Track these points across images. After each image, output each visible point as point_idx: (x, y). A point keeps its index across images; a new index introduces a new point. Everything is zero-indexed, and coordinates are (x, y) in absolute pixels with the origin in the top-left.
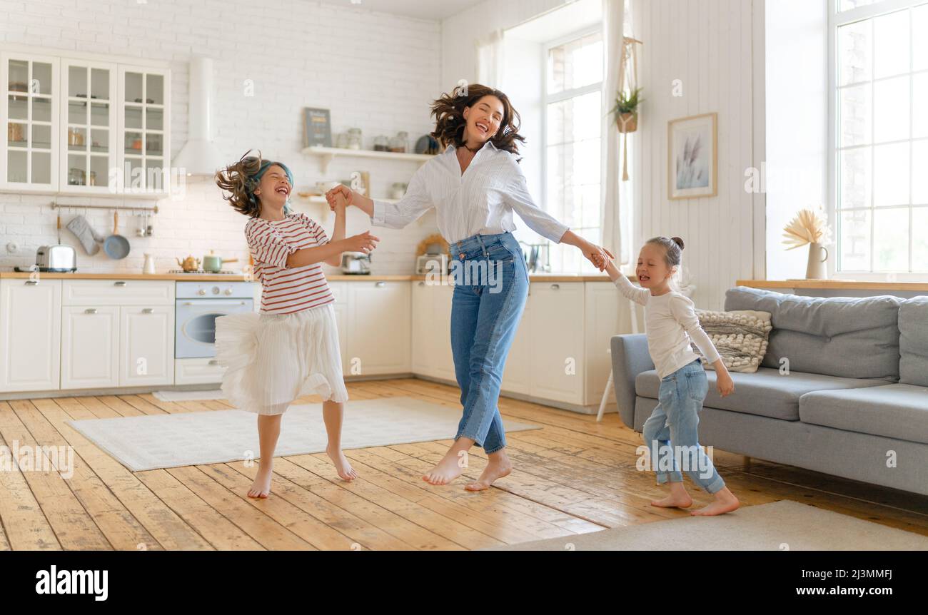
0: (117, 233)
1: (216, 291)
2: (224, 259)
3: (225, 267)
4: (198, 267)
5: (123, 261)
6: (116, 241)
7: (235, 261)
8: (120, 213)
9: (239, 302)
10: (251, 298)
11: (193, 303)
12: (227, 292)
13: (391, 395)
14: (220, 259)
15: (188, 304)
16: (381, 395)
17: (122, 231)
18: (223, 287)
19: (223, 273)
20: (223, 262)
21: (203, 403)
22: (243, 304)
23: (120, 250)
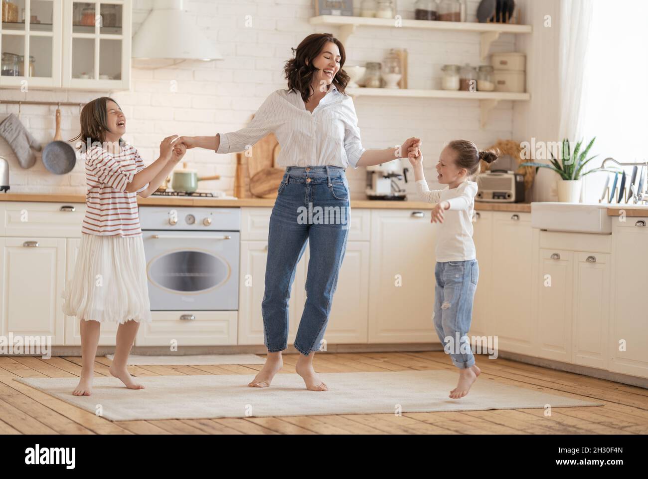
0: (59, 139)
1: (191, 219)
2: (200, 175)
3: (202, 187)
4: (167, 186)
5: (66, 176)
6: (58, 150)
7: (217, 178)
8: (63, 109)
9: (221, 236)
10: (238, 231)
11: (160, 235)
12: (205, 222)
13: (425, 368)
14: (195, 174)
15: (154, 237)
16: (410, 368)
17: (65, 137)
18: (200, 214)
19: (200, 195)
20: (199, 180)
21: (175, 368)
22: (227, 238)
23: (63, 162)
